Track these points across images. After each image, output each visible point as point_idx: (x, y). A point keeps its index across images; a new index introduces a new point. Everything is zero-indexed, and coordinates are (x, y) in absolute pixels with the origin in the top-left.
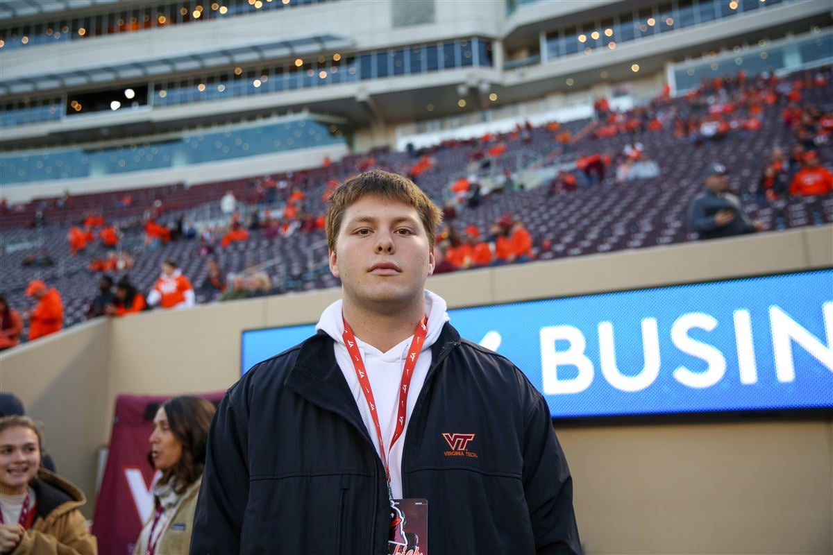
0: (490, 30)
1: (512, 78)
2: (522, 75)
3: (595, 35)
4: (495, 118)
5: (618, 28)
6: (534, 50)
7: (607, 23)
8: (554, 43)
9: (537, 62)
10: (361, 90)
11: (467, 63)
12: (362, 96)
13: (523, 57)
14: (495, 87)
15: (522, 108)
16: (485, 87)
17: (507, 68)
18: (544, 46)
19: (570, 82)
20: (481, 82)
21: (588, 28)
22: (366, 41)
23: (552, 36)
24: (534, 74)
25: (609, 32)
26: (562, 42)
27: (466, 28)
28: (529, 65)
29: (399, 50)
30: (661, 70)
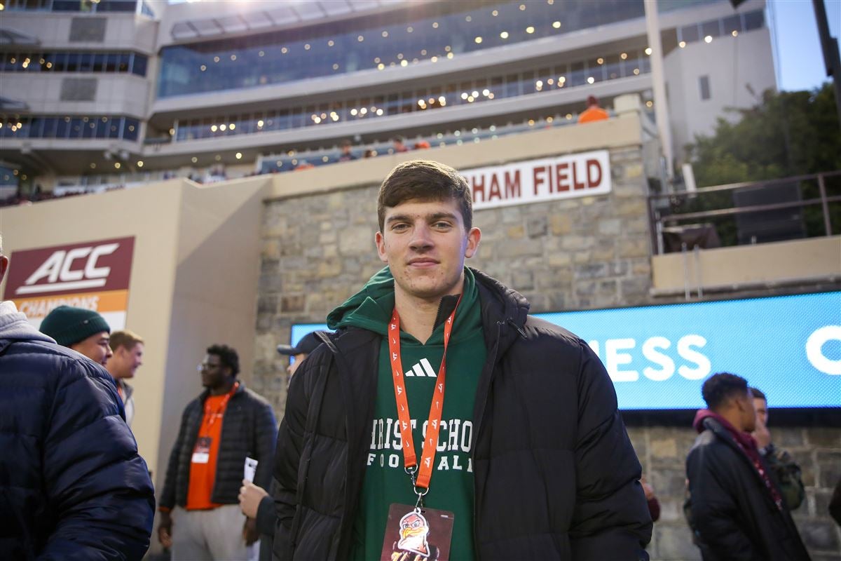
0: (137, 112)
1: (149, 151)
2: (157, 150)
3: (223, 127)
5: (240, 124)
7: (233, 119)
8: (184, 129)
9: (168, 142)
10: (25, 145)
11: (114, 135)
12: (25, 150)
16: (124, 155)
17: (147, 142)
18: (176, 130)
19: (195, 160)
20: (120, 151)
21: (219, 121)
22: (36, 108)
23: (183, 124)
24: (166, 150)
25: (232, 127)
27: (116, 109)
28: (163, 143)
29: (61, 118)
30: (254, 159)
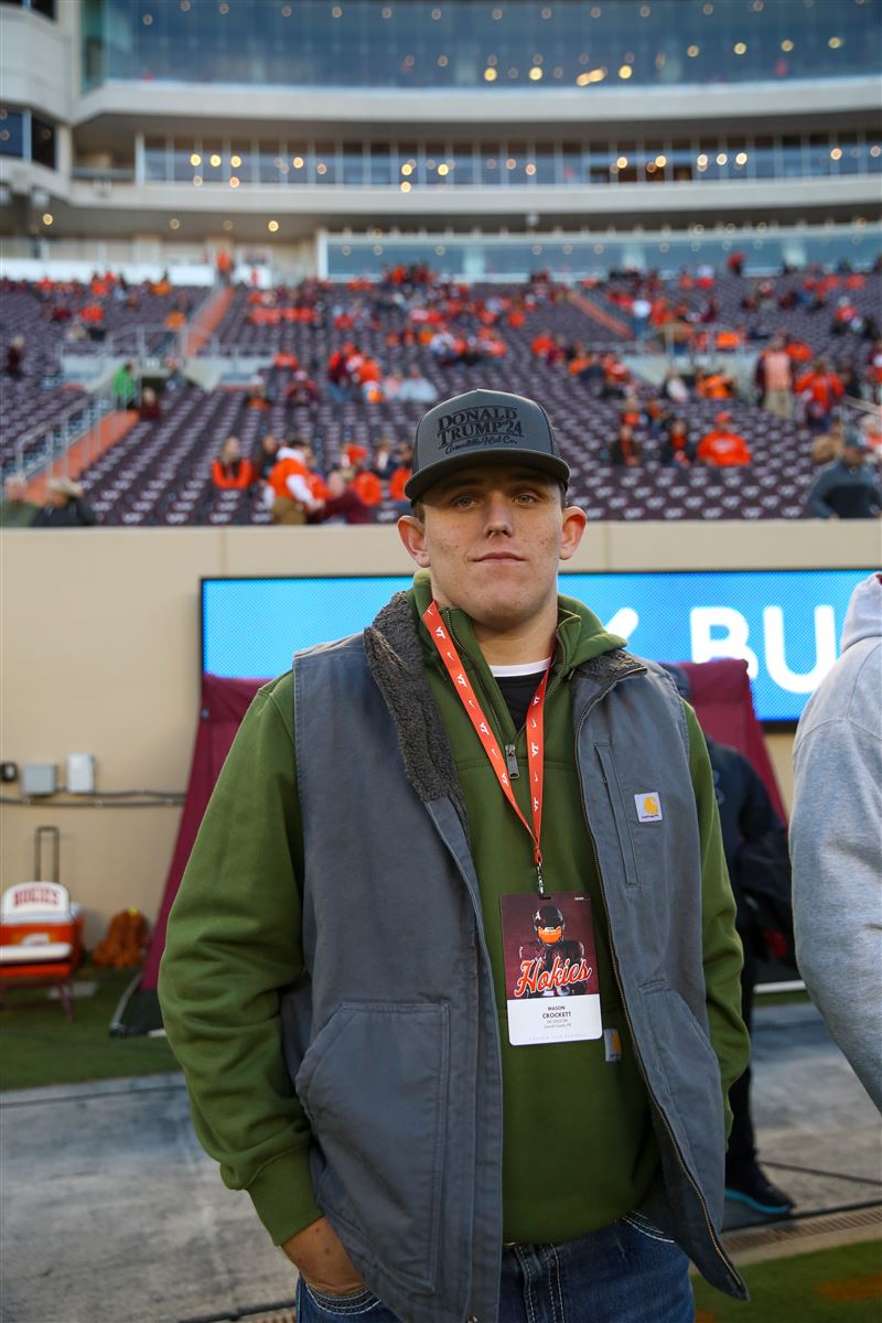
0: (54, 106)
1: (84, 196)
2: (103, 194)
4: (54, 256)
5: (257, 159)
6: (124, 159)
7: (240, 147)
8: (157, 156)
9: (129, 180)
11: (14, 152)
13: (102, 165)
14: (56, 203)
15: (102, 248)
16: (40, 199)
17: (78, 176)
18: (141, 156)
19: (175, 224)
20: (35, 188)
21: (212, 146)
23: (154, 144)
24: (122, 197)
25: (236, 161)
26: (170, 158)
28: (115, 181)
30: (311, 238)
